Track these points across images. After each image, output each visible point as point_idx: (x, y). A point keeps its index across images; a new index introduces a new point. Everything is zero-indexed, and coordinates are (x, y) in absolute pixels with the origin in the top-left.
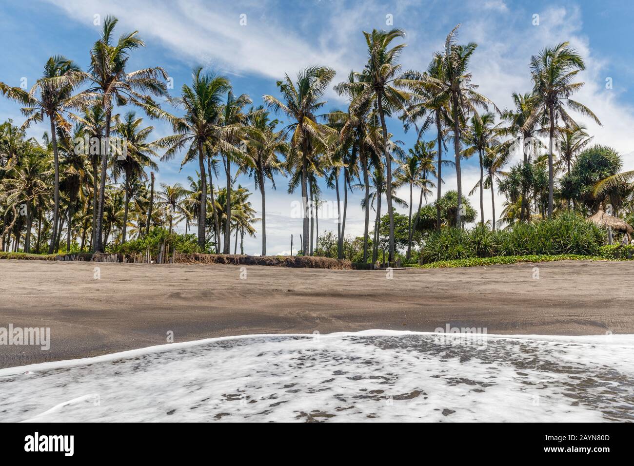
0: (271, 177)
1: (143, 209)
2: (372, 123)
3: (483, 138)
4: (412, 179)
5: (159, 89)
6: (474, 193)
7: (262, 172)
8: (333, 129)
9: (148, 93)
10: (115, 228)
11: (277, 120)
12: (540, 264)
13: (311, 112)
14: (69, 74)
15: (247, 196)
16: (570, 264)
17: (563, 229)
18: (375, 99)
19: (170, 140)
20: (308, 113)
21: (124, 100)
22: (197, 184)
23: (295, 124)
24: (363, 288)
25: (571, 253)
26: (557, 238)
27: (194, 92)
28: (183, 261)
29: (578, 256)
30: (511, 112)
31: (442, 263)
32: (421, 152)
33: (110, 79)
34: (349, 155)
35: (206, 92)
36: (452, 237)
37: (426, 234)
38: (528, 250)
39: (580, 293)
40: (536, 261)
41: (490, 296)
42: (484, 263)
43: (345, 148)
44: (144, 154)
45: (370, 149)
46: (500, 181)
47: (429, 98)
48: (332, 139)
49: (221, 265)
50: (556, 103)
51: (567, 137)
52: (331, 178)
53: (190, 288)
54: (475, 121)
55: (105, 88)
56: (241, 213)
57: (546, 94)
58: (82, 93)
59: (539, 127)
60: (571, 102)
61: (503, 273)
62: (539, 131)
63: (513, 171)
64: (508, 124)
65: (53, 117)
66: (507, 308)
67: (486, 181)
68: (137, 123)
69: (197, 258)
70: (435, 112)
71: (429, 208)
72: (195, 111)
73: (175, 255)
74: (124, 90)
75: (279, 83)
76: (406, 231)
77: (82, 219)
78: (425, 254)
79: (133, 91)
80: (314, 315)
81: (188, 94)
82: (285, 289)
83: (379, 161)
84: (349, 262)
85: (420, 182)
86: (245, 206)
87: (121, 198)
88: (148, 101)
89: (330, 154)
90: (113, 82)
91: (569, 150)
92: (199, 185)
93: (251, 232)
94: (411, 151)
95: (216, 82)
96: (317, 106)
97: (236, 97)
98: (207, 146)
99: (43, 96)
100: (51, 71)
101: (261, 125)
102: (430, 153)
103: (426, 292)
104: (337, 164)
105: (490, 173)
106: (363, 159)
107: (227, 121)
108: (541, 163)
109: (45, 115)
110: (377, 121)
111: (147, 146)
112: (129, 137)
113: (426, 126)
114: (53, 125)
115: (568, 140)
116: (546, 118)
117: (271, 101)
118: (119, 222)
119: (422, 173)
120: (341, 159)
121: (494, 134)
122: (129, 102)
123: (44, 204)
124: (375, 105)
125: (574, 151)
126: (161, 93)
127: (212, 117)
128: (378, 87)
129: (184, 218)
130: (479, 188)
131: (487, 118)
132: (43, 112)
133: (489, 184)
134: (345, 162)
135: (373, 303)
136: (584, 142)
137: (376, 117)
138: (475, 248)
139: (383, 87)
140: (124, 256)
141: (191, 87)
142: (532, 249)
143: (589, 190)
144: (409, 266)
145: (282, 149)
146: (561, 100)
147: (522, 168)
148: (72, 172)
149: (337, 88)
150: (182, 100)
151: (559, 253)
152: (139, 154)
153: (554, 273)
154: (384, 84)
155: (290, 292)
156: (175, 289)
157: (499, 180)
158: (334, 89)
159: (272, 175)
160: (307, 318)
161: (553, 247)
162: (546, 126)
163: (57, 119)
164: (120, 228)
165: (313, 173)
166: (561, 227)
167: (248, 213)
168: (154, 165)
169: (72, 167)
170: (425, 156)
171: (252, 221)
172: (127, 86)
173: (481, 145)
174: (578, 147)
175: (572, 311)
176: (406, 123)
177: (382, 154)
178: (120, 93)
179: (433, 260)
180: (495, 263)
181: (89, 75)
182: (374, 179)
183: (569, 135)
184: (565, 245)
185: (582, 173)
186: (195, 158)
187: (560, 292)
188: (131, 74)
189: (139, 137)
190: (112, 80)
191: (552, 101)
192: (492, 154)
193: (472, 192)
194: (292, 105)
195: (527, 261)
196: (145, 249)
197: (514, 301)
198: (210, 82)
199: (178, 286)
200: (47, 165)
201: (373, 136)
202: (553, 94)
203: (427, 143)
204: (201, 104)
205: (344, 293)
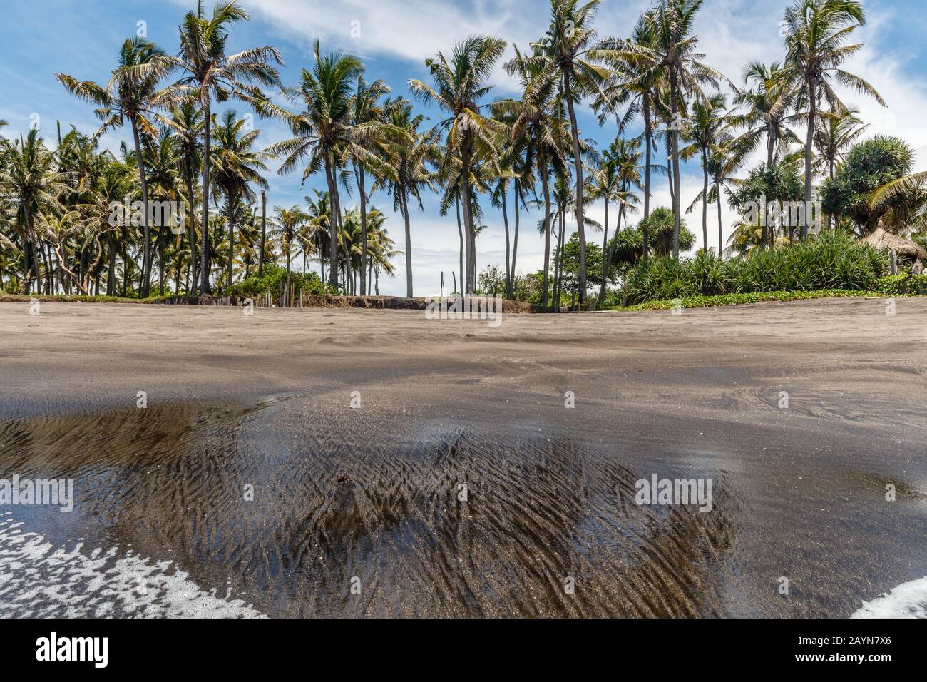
0: (416, 193)
1: (249, 241)
2: (556, 114)
3: (709, 131)
4: (607, 192)
5: (268, 77)
6: (693, 209)
7: (404, 186)
8: (502, 124)
9: (256, 82)
10: (217, 266)
11: (421, 116)
12: (792, 302)
13: (472, 101)
14: (154, 61)
15: (381, 221)
16: (836, 302)
17: (826, 255)
18: (559, 80)
19: (288, 146)
20: (468, 102)
21: (225, 93)
22: (317, 207)
23: (451, 119)
24: (563, 332)
25: (836, 287)
26: (816, 268)
27: (316, 79)
28: (313, 304)
29: (847, 292)
30: (751, 92)
31: (656, 303)
32: (620, 155)
33: (207, 65)
34: (521, 162)
35: (332, 78)
36: (667, 268)
37: (624, 268)
38: (774, 284)
39: (865, 334)
40: (786, 299)
41: (738, 339)
42: (713, 303)
43: (517, 150)
44: (250, 167)
45: (552, 150)
46: (730, 193)
47: (634, 76)
48: (500, 138)
49: (363, 309)
50: (819, 76)
51: (831, 126)
52: (497, 194)
53: (342, 333)
54: (697, 107)
55: (200, 78)
56: (375, 243)
57: (805, 63)
58: (173, 86)
59: (791, 112)
60: (842, 74)
61: (743, 314)
62: (793, 118)
63: (752, 177)
64: (746, 109)
65: (135, 119)
66: (768, 353)
67: (711, 193)
68: (239, 125)
69: (330, 301)
70: (642, 96)
71: (629, 232)
72: (318, 105)
73: (302, 297)
74: (226, 80)
75: (429, 62)
76: (595, 264)
77: (173, 255)
78: (629, 292)
79: (237, 81)
80: (516, 361)
81: (309, 82)
82: (463, 334)
83: (564, 167)
84: (526, 305)
85: (619, 196)
86: (380, 234)
87: (222, 227)
88: (256, 93)
89: (496, 159)
90: (211, 69)
91: (832, 145)
92: (320, 207)
93: (388, 269)
94: (605, 153)
95: (344, 63)
96: (480, 92)
97: (368, 84)
98: (335, 152)
99: (120, 92)
100: (128, 59)
101: (402, 121)
102: (632, 155)
103: (650, 336)
104: (505, 174)
105: (717, 181)
106: (541, 166)
107: (357, 117)
108: (790, 164)
109: (125, 118)
110: (562, 111)
111: (253, 156)
112: (230, 144)
113: (628, 116)
114: (136, 131)
115: (832, 131)
116: (803, 99)
117: (419, 87)
118: (221, 258)
119: (621, 183)
120: (511, 167)
121: (724, 124)
122: (232, 95)
123: (129, 236)
124: (560, 88)
125: (839, 146)
126: (272, 82)
127: (339, 114)
128: (565, 63)
129: (300, 252)
130: (701, 203)
131: (717, 102)
132: (122, 114)
133: (715, 196)
134: (516, 170)
135: (582, 349)
136: (856, 132)
137: (562, 105)
138: (699, 283)
139: (571, 62)
140: (239, 299)
141: (312, 73)
142: (779, 283)
143: (864, 200)
144: (608, 309)
145: (431, 154)
146: (828, 72)
147: (765, 171)
148: (160, 193)
149: (508, 67)
150: (300, 90)
151: (819, 288)
152: (243, 168)
153: (817, 313)
154: (572, 58)
155: (470, 337)
156: (325, 335)
157: (728, 192)
158: (504, 67)
159: (417, 192)
160: (508, 365)
161: (809, 279)
162: (802, 111)
163: (141, 122)
164: (223, 266)
165: (472, 187)
166: (821, 252)
167: (384, 243)
168: (263, 181)
169: (160, 187)
170: (625, 160)
171: (389, 255)
172: (229, 73)
173: (706, 141)
174: (846, 140)
175: (862, 356)
176: (600, 112)
177: (567, 157)
178: (220, 84)
179: (641, 301)
180: (728, 303)
181: (180, 60)
182: (555, 193)
183: (834, 121)
184: (828, 277)
185: (853, 176)
186: (320, 170)
187: (836, 334)
188: (232, 58)
189: (243, 144)
190: (209, 67)
191: (813, 74)
192: (721, 154)
193: (690, 209)
194: (446, 92)
195: (773, 300)
196: (263, 289)
197: (774, 345)
198: (336, 64)
199: (325, 330)
200: (129, 185)
201: (557, 133)
202: (815, 63)
203: (628, 142)
204: (325, 95)
205: (541, 337)
